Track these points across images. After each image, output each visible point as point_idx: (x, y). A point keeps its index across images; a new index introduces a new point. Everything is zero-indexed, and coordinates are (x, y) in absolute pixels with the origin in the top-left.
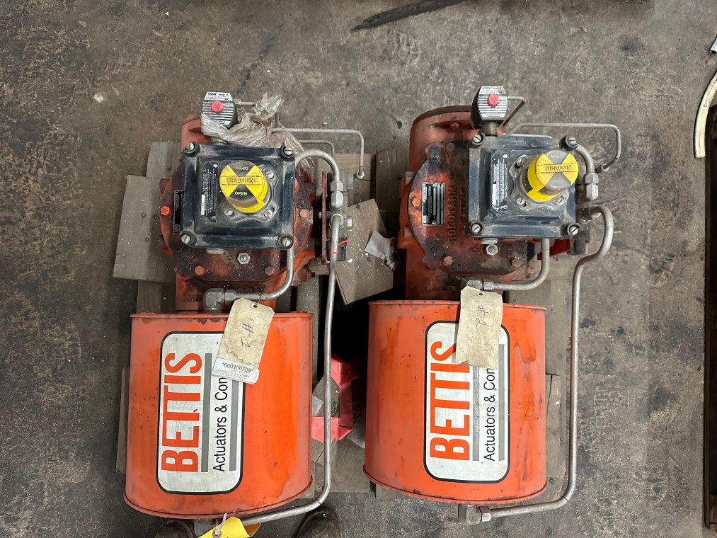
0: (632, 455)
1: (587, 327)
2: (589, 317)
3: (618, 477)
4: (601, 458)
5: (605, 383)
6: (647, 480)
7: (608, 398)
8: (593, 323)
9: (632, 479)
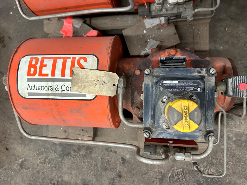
0: (68, 175)
1: (122, 160)
2: (126, 162)
3: (59, 168)
4: (66, 161)
5: (97, 166)
6: (58, 180)
7: (91, 167)
8: (123, 163)
9: (58, 174)
